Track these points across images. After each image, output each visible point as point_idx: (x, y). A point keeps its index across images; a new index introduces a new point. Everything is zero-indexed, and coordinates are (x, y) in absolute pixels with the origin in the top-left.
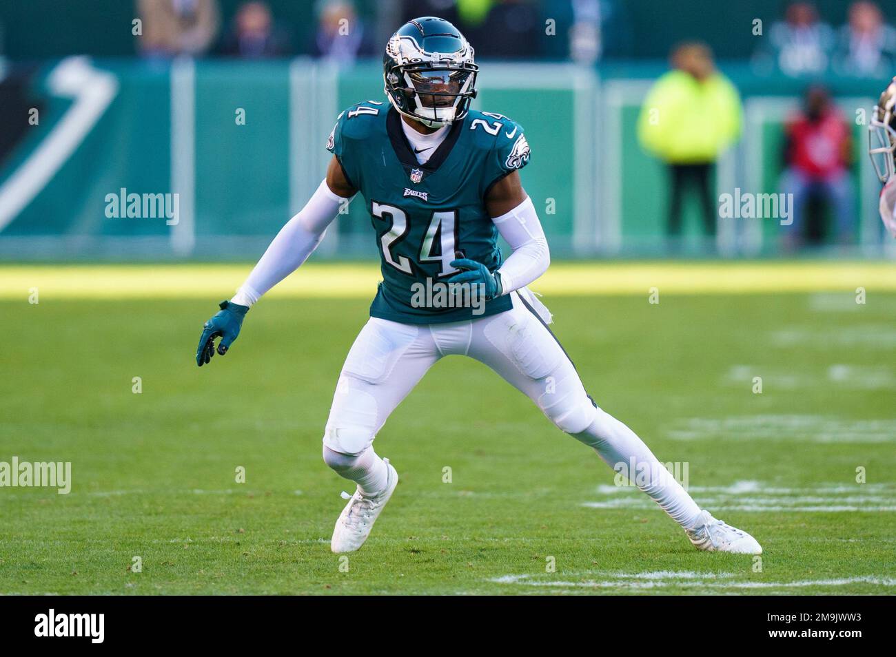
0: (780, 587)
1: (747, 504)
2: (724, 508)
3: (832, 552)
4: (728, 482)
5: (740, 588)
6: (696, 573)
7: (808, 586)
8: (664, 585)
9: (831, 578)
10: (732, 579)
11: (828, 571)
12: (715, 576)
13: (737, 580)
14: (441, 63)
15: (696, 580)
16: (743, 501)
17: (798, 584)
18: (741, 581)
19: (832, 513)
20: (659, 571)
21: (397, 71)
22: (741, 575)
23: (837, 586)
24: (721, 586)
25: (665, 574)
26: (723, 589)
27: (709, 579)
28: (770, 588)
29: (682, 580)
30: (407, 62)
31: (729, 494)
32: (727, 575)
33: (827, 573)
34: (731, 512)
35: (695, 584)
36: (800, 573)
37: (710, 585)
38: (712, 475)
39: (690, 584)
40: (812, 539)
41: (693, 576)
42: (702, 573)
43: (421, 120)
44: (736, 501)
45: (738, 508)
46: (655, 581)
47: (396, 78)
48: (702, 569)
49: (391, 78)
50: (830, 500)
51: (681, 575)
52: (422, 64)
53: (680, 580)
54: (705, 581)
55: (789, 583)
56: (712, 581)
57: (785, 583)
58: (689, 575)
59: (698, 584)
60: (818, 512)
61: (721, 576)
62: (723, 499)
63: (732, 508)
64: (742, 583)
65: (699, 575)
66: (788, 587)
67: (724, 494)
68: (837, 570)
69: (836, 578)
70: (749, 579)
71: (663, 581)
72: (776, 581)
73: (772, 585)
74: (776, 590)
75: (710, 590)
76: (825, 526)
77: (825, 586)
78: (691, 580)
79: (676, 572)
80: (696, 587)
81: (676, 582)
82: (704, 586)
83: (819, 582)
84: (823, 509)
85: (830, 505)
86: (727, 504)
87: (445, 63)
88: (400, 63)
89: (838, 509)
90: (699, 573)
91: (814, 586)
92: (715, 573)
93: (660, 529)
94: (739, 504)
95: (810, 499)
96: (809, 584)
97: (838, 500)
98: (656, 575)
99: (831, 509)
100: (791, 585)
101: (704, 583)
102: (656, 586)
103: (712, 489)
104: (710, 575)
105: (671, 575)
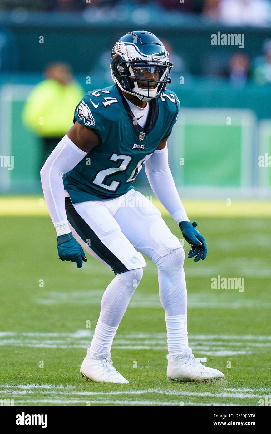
0: (103, 395)
1: (84, 344)
2: (70, 346)
3: (135, 374)
4: (73, 330)
5: (79, 395)
6: (52, 386)
7: (120, 394)
8: (33, 392)
9: (134, 389)
10: (74, 390)
11: (132, 386)
12: (63, 387)
13: (78, 390)
14: (153, 62)
15: (52, 390)
16: (82, 342)
17: (114, 393)
18: (80, 390)
19: (136, 350)
20: (30, 384)
21: (124, 64)
22: (79, 387)
23: (138, 395)
24: (67, 394)
25: (33, 386)
26: (68, 395)
27: (60, 390)
28: (97, 395)
29: (44, 390)
30: (131, 60)
31: (74, 338)
32: (72, 387)
33: (132, 387)
34: (75, 349)
35: (52, 392)
36: (115, 387)
37: (61, 393)
38: (63, 326)
39: (48, 392)
40: (123, 366)
41: (50, 388)
42: (56, 386)
43: (137, 95)
44: (77, 342)
45: (78, 346)
46: (27, 390)
47: (123, 69)
48: (56, 383)
49: (120, 69)
50: (134, 342)
51: (43, 386)
52: (142, 61)
53: (42, 389)
54: (58, 390)
55: (108, 392)
56: (62, 390)
57: (106, 392)
58: (48, 387)
59: (54, 392)
60: (127, 350)
61: (67, 388)
62: (69, 341)
63: (75, 346)
64: (80, 392)
65: (54, 387)
66: (108, 395)
67: (71, 338)
68: (138, 385)
69: (137, 390)
70: (84, 390)
71: (32, 390)
72: (101, 391)
73: (98, 394)
74: (101, 397)
75: (61, 396)
76: (130, 358)
77: (131, 394)
78: (49, 390)
79: (40, 385)
80: (52, 394)
81: (40, 391)
82: (57, 393)
83: (127, 392)
84: (130, 348)
85: (134, 345)
86: (72, 344)
87: (156, 62)
88: (127, 60)
89: (140, 348)
90: (54, 385)
91: (124, 394)
92: (64, 386)
93: (31, 359)
94: (78, 344)
95: (122, 342)
96: (121, 393)
97: (139, 342)
98: (28, 387)
99: (135, 348)
100: (110, 393)
101: (57, 392)
102: (28, 393)
103: (63, 335)
104: (61, 387)
105: (37, 386)
